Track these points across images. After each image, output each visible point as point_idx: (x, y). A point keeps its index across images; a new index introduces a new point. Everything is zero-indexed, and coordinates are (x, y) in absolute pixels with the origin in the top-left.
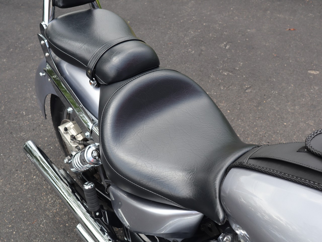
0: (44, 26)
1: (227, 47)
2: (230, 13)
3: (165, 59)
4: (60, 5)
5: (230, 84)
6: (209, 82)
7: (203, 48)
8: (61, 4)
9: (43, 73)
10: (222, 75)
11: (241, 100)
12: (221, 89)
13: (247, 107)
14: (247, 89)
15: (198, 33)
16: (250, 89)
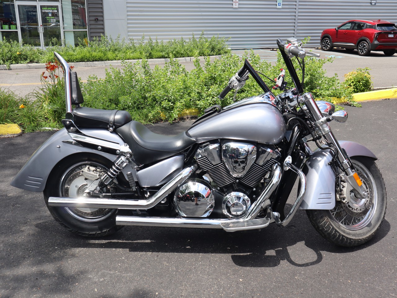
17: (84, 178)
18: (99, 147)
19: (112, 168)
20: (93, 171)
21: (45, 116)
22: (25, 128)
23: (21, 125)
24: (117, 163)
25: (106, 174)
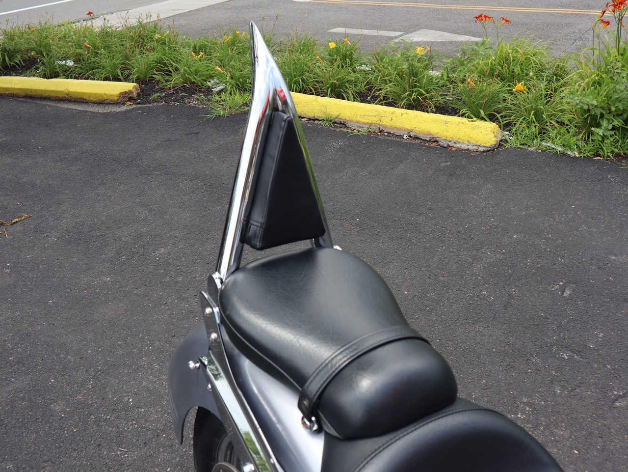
0: (218, 282)
1: (567, 293)
2: (571, 216)
3: (430, 309)
4: (257, 246)
5: (577, 383)
6: (527, 373)
7: (513, 290)
8: (258, 244)
9: (195, 363)
10: (558, 359)
11: (605, 425)
12: (555, 393)
13: (622, 447)
14: (618, 398)
15: (502, 256)
16: (624, 398)
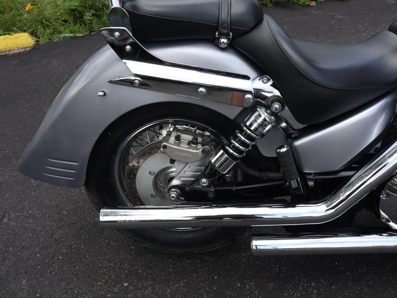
17: (169, 160)
18: (202, 89)
19: (236, 138)
20: (189, 144)
21: (63, 19)
22: (39, 37)
23: (33, 34)
24: (248, 124)
25: (222, 151)
